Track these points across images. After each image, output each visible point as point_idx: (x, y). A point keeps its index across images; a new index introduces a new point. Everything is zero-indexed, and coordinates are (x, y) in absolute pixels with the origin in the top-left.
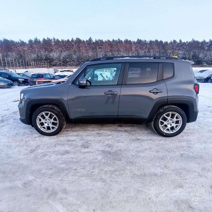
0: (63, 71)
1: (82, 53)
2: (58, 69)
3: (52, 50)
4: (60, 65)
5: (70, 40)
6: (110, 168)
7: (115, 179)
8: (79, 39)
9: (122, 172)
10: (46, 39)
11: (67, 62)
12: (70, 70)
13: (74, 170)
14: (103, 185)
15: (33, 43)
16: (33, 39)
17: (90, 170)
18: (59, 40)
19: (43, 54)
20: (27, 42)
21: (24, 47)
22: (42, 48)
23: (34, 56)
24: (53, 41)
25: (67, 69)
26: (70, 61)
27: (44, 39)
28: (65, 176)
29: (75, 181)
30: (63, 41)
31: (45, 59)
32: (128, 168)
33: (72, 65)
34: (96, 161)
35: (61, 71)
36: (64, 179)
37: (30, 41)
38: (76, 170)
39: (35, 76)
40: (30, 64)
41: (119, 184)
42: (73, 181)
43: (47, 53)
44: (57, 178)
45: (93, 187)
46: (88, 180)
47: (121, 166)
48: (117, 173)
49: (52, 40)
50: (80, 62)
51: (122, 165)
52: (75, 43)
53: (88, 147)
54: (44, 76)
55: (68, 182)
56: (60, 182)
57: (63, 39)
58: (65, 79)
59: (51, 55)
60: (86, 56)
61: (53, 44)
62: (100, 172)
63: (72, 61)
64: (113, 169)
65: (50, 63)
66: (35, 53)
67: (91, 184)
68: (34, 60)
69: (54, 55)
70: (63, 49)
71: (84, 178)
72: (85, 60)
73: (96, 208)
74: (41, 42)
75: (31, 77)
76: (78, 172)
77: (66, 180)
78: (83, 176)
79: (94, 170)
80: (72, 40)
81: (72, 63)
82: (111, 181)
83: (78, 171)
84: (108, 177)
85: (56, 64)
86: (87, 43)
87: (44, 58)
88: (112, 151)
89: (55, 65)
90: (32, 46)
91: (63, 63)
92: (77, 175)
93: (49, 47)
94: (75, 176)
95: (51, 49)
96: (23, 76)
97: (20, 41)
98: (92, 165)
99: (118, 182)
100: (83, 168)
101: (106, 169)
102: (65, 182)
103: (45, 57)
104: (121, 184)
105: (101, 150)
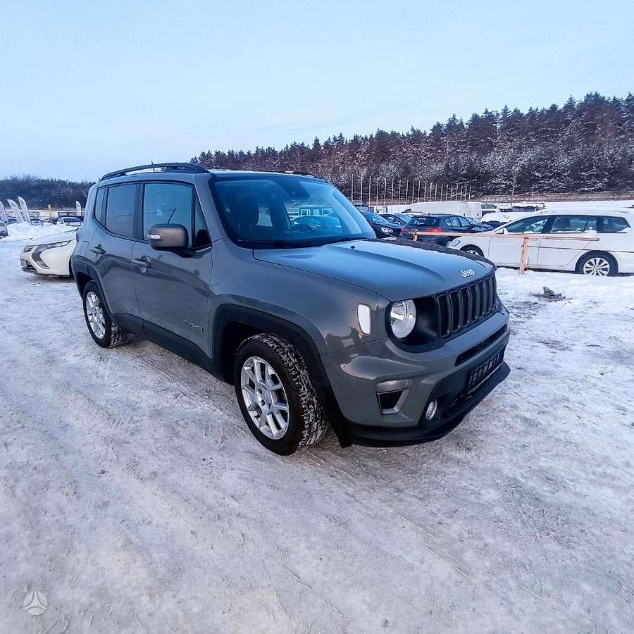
0: (510, 210)
1: (600, 145)
2: (495, 204)
3: (492, 146)
4: (506, 191)
5: (561, 107)
6: (508, 544)
7: (505, 590)
8: (597, 95)
9: (548, 586)
10: (480, 114)
11: (536, 180)
12: (534, 205)
13: (395, 488)
14: (453, 579)
15: (442, 134)
16: (444, 122)
17: (439, 515)
18: (521, 112)
19: (464, 159)
20: (429, 132)
21: (417, 147)
22: (463, 143)
23: (438, 168)
24: (501, 117)
25: (525, 204)
26: (546, 177)
27: (475, 118)
28: (364, 489)
29: (381, 517)
30: (532, 113)
31: (465, 176)
32: (586, 587)
33: (548, 190)
34: (472, 498)
35: (505, 211)
36: (357, 496)
37: (437, 128)
38: (399, 491)
39: (420, 221)
40: (422, 191)
41: (511, 612)
42: (376, 515)
43: (474, 157)
44: (345, 486)
45: (417, 564)
46: (415, 537)
47: (557, 561)
48: (525, 577)
49: (497, 114)
50: (582, 179)
51: (561, 563)
52: (579, 113)
53: (469, 449)
54: (442, 222)
55: (364, 510)
56: (347, 497)
57: (534, 108)
58: (497, 232)
59: (487, 161)
60: (611, 157)
61: (498, 127)
62: (466, 535)
63: (550, 177)
64: (516, 554)
65: (478, 186)
66: (441, 161)
67: (420, 552)
68: (436, 180)
69: (496, 160)
70: (528, 139)
71: (409, 524)
72: (606, 170)
73: (395, 624)
74: (465, 126)
75: (409, 224)
76: (401, 500)
77: (363, 501)
78: (409, 518)
79: (449, 521)
80: (569, 106)
81: (550, 184)
82: (487, 585)
83: (402, 496)
84: (486, 567)
85: (497, 189)
86: (627, 107)
87: (465, 172)
88: (549, 498)
89: (492, 192)
90: (438, 140)
91: (518, 183)
92: (394, 505)
93: (485, 138)
94: (388, 506)
95: (491, 142)
96: (394, 220)
97: (410, 133)
98: (452, 506)
99: (511, 603)
100: (421, 496)
101: (490, 541)
102: (356, 504)
103: (467, 169)
104: (518, 619)
105: (512, 476)
